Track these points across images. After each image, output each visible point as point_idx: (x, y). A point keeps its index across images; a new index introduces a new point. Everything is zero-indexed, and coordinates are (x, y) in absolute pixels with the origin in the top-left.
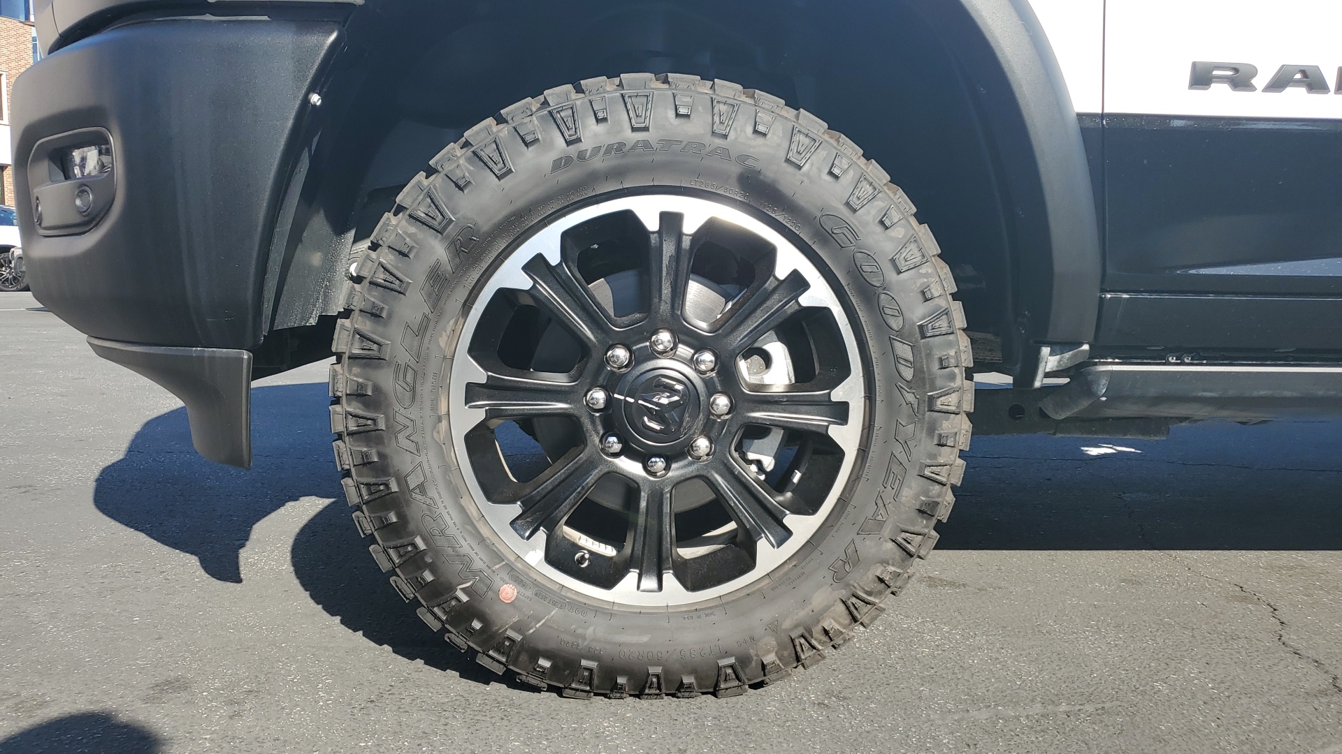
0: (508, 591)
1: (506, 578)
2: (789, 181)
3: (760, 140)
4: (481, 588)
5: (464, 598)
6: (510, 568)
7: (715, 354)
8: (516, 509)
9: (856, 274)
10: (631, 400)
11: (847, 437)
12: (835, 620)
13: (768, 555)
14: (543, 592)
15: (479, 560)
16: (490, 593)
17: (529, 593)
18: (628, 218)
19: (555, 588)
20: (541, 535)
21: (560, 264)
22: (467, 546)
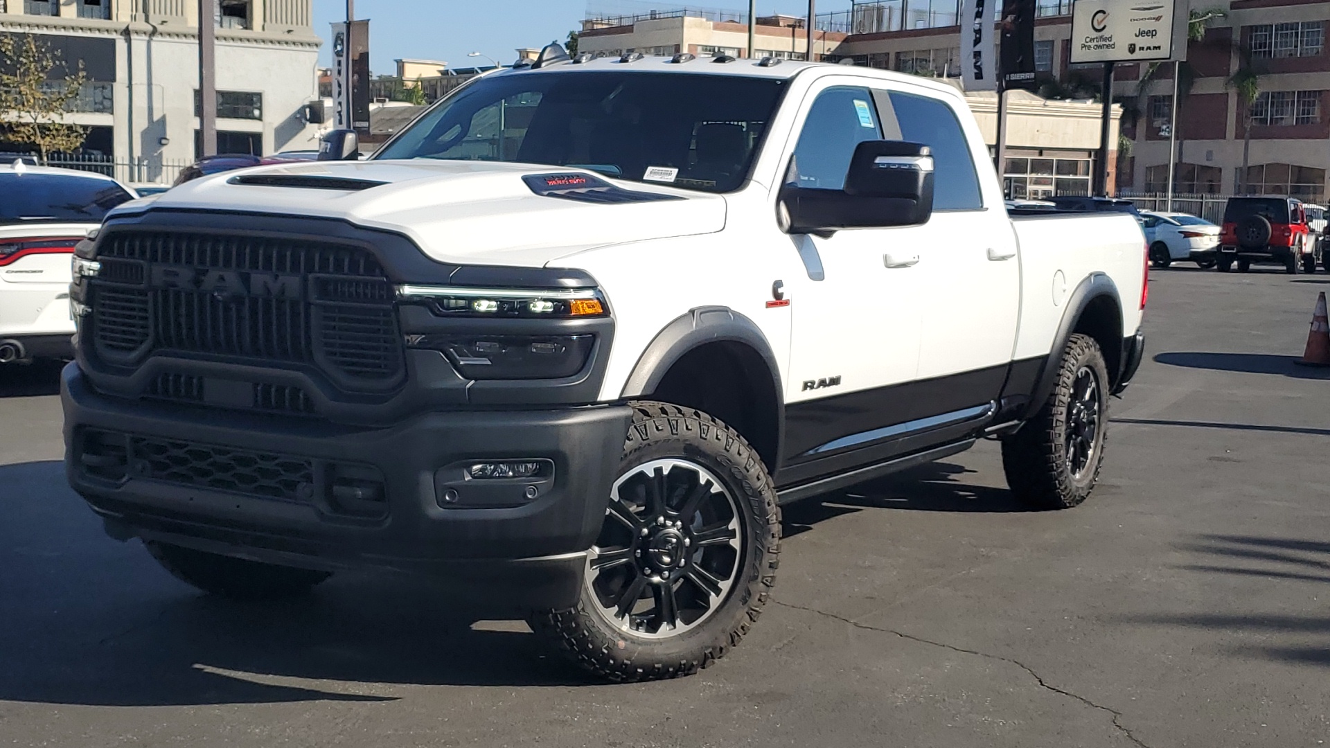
0: (622, 644)
1: (619, 638)
2: (704, 446)
3: (690, 432)
4: (611, 646)
5: (606, 652)
6: (620, 635)
7: (681, 522)
8: (616, 608)
9: (732, 476)
10: (657, 550)
11: (736, 543)
12: (746, 621)
13: (715, 601)
14: (634, 641)
15: (608, 634)
16: (615, 647)
17: (628, 643)
18: (642, 474)
19: (635, 638)
20: (627, 616)
21: (619, 501)
22: (603, 629)
